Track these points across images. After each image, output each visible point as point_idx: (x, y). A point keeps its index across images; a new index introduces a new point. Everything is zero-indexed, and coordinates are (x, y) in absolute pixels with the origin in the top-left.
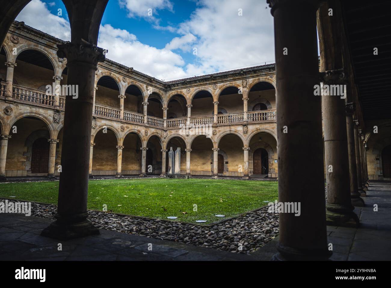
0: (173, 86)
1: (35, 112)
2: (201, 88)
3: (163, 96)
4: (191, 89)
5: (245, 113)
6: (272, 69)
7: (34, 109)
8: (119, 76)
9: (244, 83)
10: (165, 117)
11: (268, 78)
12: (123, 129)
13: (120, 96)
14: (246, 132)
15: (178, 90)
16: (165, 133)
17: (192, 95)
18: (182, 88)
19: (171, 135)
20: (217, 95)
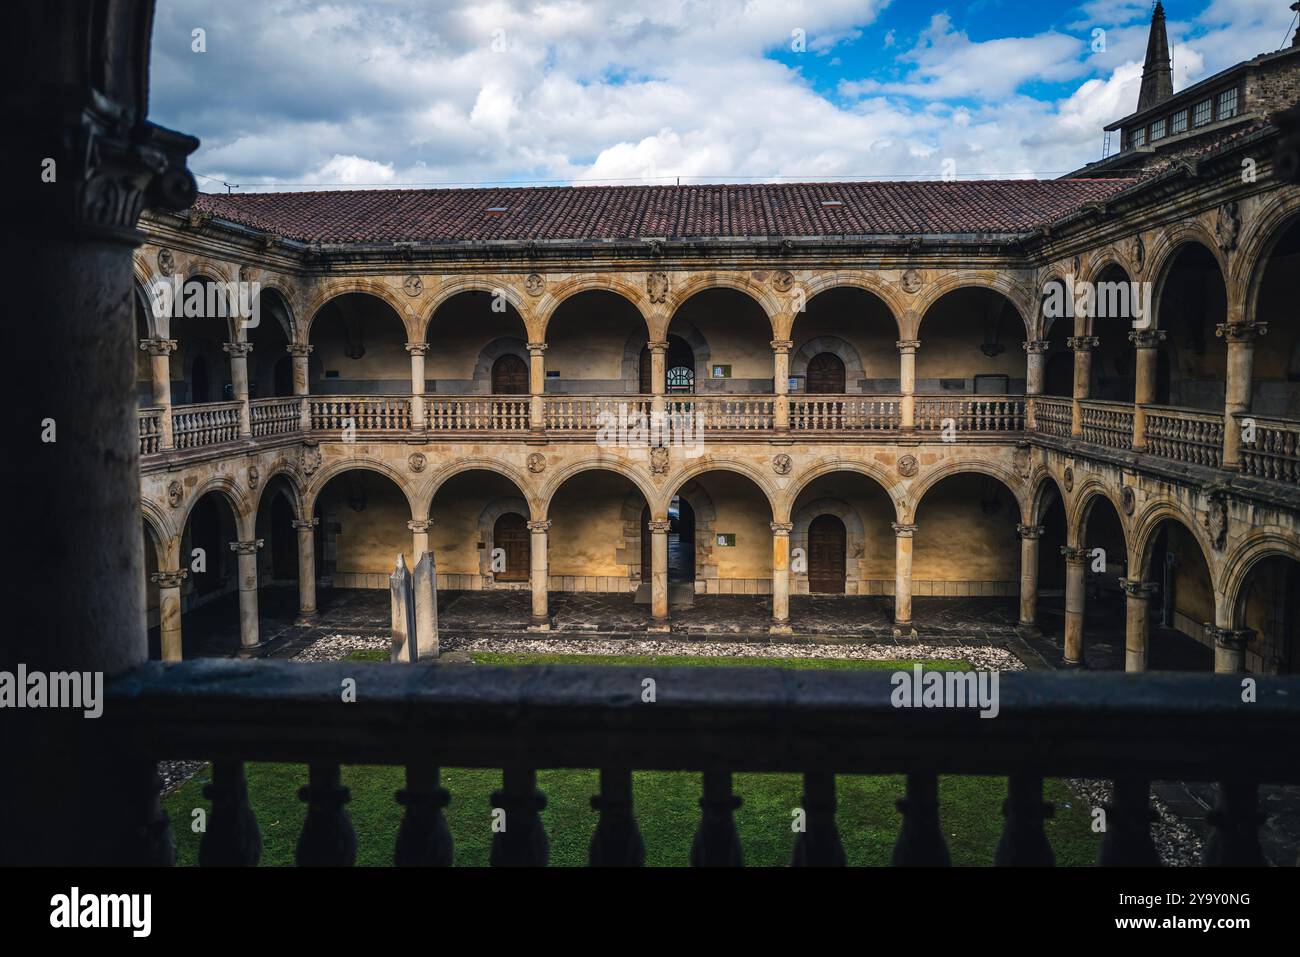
0: (340, 258)
2: (474, 281)
3: (292, 300)
4: (427, 280)
5: (658, 398)
6: (767, 252)
9: (655, 283)
10: (304, 386)
11: (746, 277)
12: (176, 494)
14: (660, 469)
15: (363, 276)
16: (311, 455)
17: (433, 304)
18: (382, 272)
19: (335, 464)
20: (545, 316)
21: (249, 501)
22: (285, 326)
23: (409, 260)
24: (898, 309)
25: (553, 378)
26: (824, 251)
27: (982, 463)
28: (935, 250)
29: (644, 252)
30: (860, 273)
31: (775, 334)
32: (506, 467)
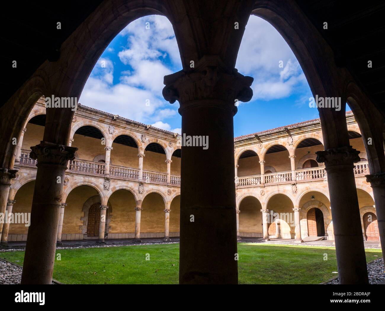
1: (87, 181)
5: (293, 171)
7: (87, 179)
8: (165, 142)
11: (314, 134)
12: (169, 192)
13: (167, 160)
14: (295, 192)
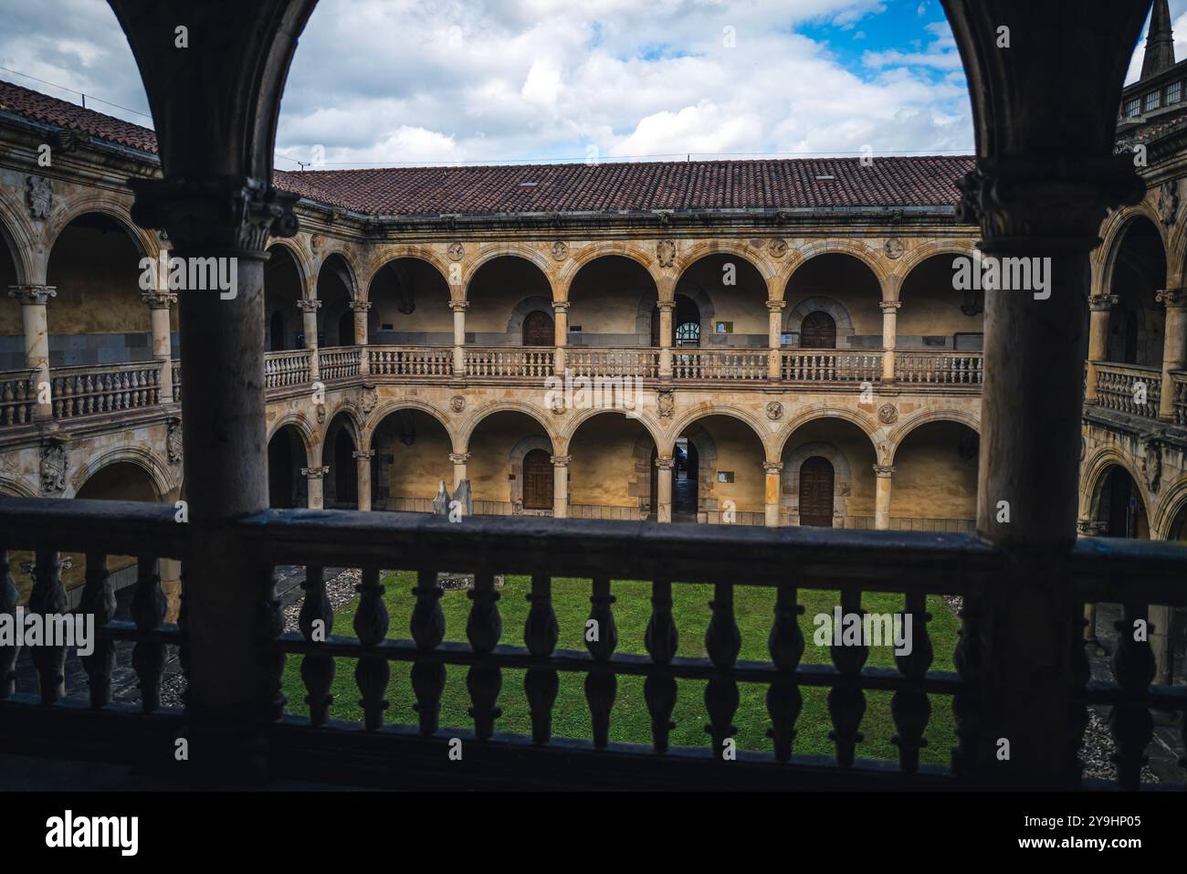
0: (395, 228)
3: (354, 264)
4: (468, 247)
5: (665, 351)
6: (764, 222)
9: (664, 250)
10: (363, 336)
11: (744, 244)
14: (666, 413)
15: (414, 243)
16: (369, 396)
17: (472, 268)
18: (431, 240)
19: (389, 404)
20: (568, 278)
21: (317, 434)
22: (348, 286)
23: (453, 229)
24: (882, 274)
25: (576, 332)
26: (814, 221)
27: (956, 413)
28: (915, 220)
29: (655, 222)
30: (847, 241)
31: (770, 295)
32: (533, 409)
